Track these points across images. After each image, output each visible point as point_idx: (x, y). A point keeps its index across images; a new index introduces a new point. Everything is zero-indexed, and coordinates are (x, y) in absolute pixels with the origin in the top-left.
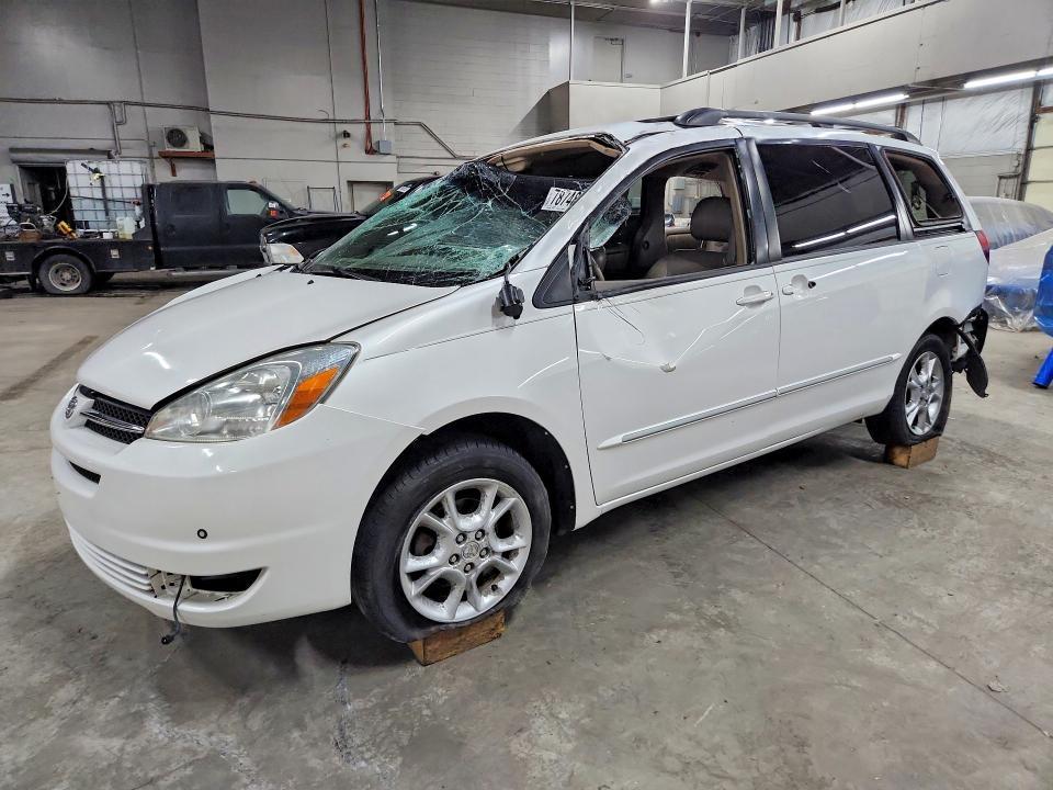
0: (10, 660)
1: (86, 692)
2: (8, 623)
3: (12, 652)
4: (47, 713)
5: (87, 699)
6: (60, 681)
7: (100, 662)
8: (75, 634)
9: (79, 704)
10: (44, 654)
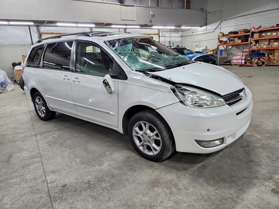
0: (265, 157)
1: (254, 143)
2: (261, 167)
3: (263, 159)
4: (263, 144)
5: (255, 142)
6: (257, 147)
7: (248, 146)
8: (248, 154)
9: (257, 142)
10: (257, 154)
